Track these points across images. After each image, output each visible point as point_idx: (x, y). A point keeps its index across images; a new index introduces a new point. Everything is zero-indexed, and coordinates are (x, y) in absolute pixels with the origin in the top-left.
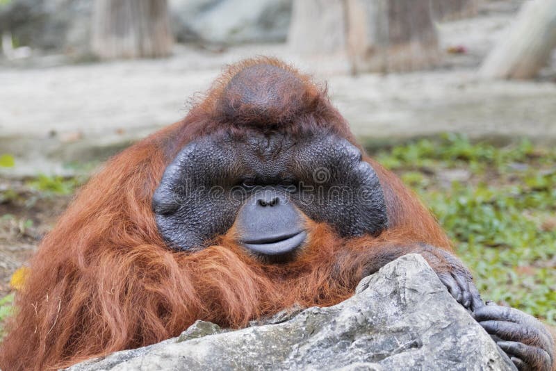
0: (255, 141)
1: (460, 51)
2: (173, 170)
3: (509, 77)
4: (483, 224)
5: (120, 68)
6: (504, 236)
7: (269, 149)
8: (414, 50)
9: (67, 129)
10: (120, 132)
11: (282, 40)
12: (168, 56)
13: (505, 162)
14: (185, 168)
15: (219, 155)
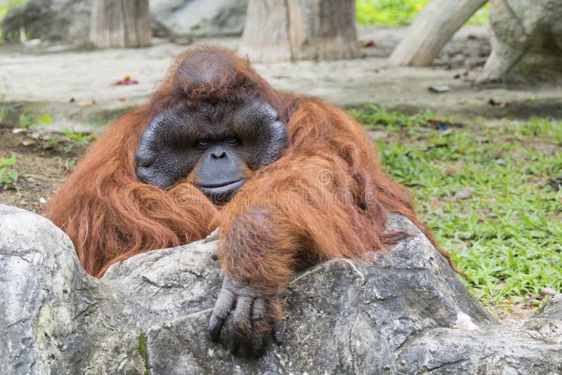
0: (205, 110)
1: (370, 44)
2: (149, 134)
3: (411, 64)
4: (402, 170)
5: (113, 54)
6: (418, 179)
7: (215, 115)
8: (338, 43)
9: (83, 97)
10: (123, 100)
11: (239, 35)
12: (149, 46)
13: (413, 125)
14: (157, 132)
15: (182, 122)
